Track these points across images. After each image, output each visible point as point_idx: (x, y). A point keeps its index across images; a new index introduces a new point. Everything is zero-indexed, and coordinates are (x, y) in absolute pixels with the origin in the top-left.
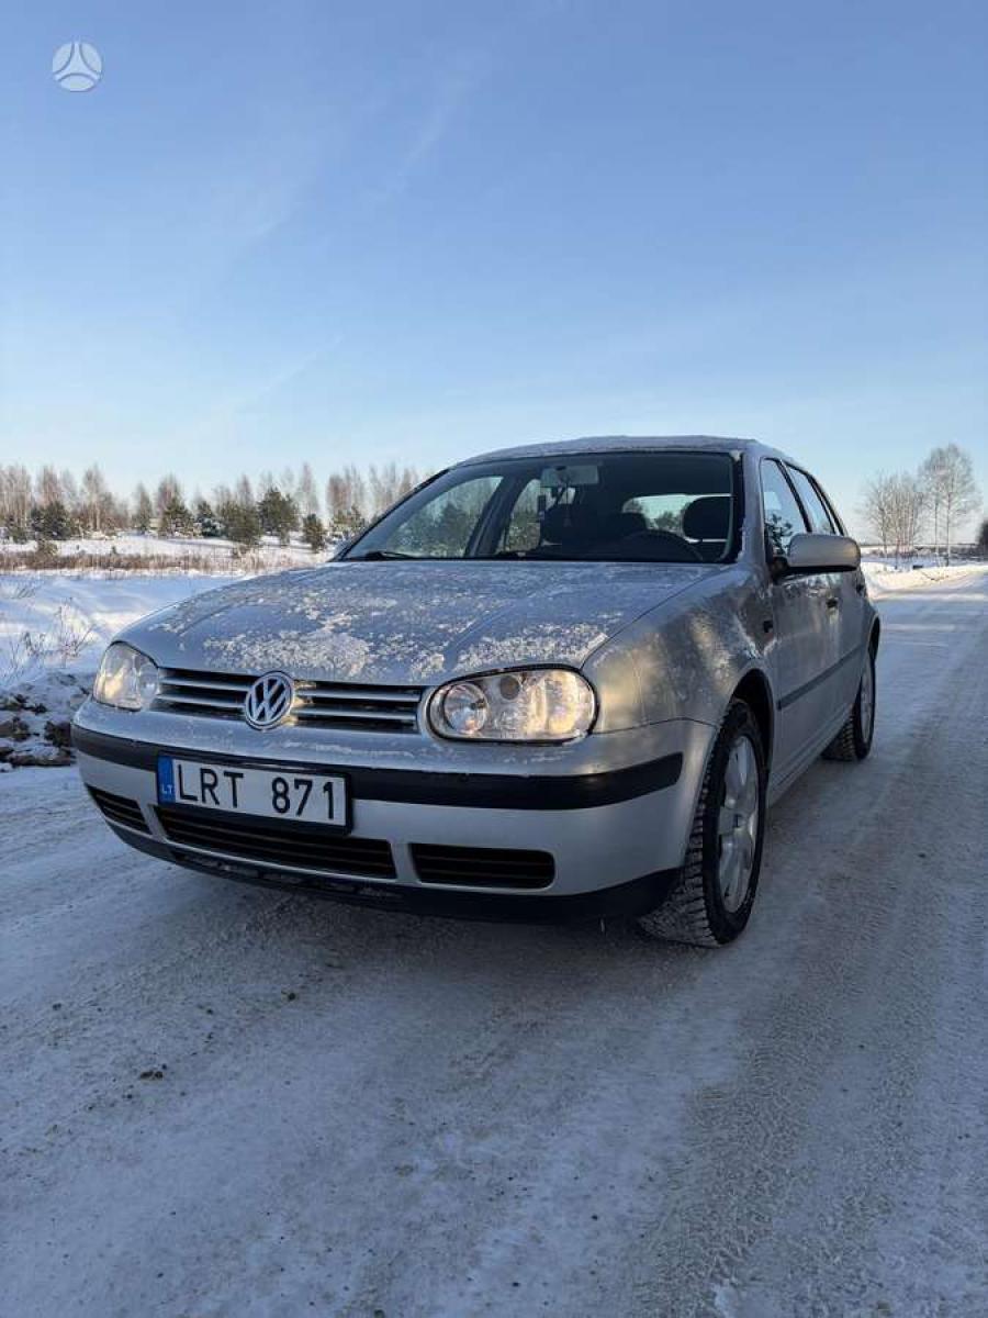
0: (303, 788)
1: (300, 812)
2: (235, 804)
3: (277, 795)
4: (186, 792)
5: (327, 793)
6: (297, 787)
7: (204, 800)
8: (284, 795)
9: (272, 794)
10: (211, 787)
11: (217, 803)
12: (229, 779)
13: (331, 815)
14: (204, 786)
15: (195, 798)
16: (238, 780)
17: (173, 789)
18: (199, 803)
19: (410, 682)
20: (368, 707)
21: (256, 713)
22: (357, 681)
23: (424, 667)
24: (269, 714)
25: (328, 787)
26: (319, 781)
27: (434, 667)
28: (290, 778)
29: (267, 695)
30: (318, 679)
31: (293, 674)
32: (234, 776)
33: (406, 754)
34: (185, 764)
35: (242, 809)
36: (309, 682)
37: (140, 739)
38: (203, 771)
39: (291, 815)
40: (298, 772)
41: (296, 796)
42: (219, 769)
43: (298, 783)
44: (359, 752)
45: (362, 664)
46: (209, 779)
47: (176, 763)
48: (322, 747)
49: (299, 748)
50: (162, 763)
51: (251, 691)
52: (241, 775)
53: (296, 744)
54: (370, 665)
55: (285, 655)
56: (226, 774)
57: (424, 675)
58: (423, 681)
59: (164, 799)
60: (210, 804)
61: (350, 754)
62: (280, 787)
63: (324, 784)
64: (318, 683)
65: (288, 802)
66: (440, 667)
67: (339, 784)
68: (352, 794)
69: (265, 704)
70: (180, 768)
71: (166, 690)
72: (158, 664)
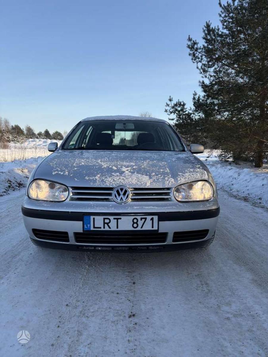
0: (143, 220)
1: (142, 228)
2: (117, 228)
3: (134, 223)
4: (96, 226)
5: (151, 221)
6: (141, 220)
7: (104, 228)
8: (137, 223)
9: (132, 223)
10: (108, 224)
11: (110, 228)
12: (116, 220)
13: (153, 227)
14: (104, 223)
15: (100, 228)
16: (119, 220)
17: (90, 226)
18: (102, 229)
19: (166, 187)
20: (154, 195)
21: (119, 199)
22: (150, 187)
23: (169, 182)
24: (124, 199)
25: (152, 219)
26: (149, 218)
27: (172, 182)
28: (139, 218)
29: (122, 193)
30: (135, 187)
31: (128, 186)
32: (117, 219)
33: (174, 207)
34: (96, 217)
35: (120, 228)
36: (132, 188)
37: (72, 211)
38: (104, 219)
39: (139, 228)
40: (142, 215)
41: (140, 223)
42: (111, 218)
43: (141, 219)
44: (160, 208)
45: (150, 182)
46: (107, 221)
47: (92, 217)
48: (147, 207)
49: (140, 208)
50: (85, 218)
51: (114, 192)
52: (120, 219)
53: (138, 207)
54: (152, 183)
55: (122, 181)
56: (114, 219)
57: (170, 185)
58: (170, 186)
59: (85, 230)
60: (107, 228)
61: (157, 209)
62: (135, 221)
63: (151, 218)
64: (134, 188)
65: (138, 225)
66: (173, 181)
67: (156, 218)
68: (160, 220)
69: (122, 196)
70: (94, 219)
71: (75, 194)
72: (68, 186)
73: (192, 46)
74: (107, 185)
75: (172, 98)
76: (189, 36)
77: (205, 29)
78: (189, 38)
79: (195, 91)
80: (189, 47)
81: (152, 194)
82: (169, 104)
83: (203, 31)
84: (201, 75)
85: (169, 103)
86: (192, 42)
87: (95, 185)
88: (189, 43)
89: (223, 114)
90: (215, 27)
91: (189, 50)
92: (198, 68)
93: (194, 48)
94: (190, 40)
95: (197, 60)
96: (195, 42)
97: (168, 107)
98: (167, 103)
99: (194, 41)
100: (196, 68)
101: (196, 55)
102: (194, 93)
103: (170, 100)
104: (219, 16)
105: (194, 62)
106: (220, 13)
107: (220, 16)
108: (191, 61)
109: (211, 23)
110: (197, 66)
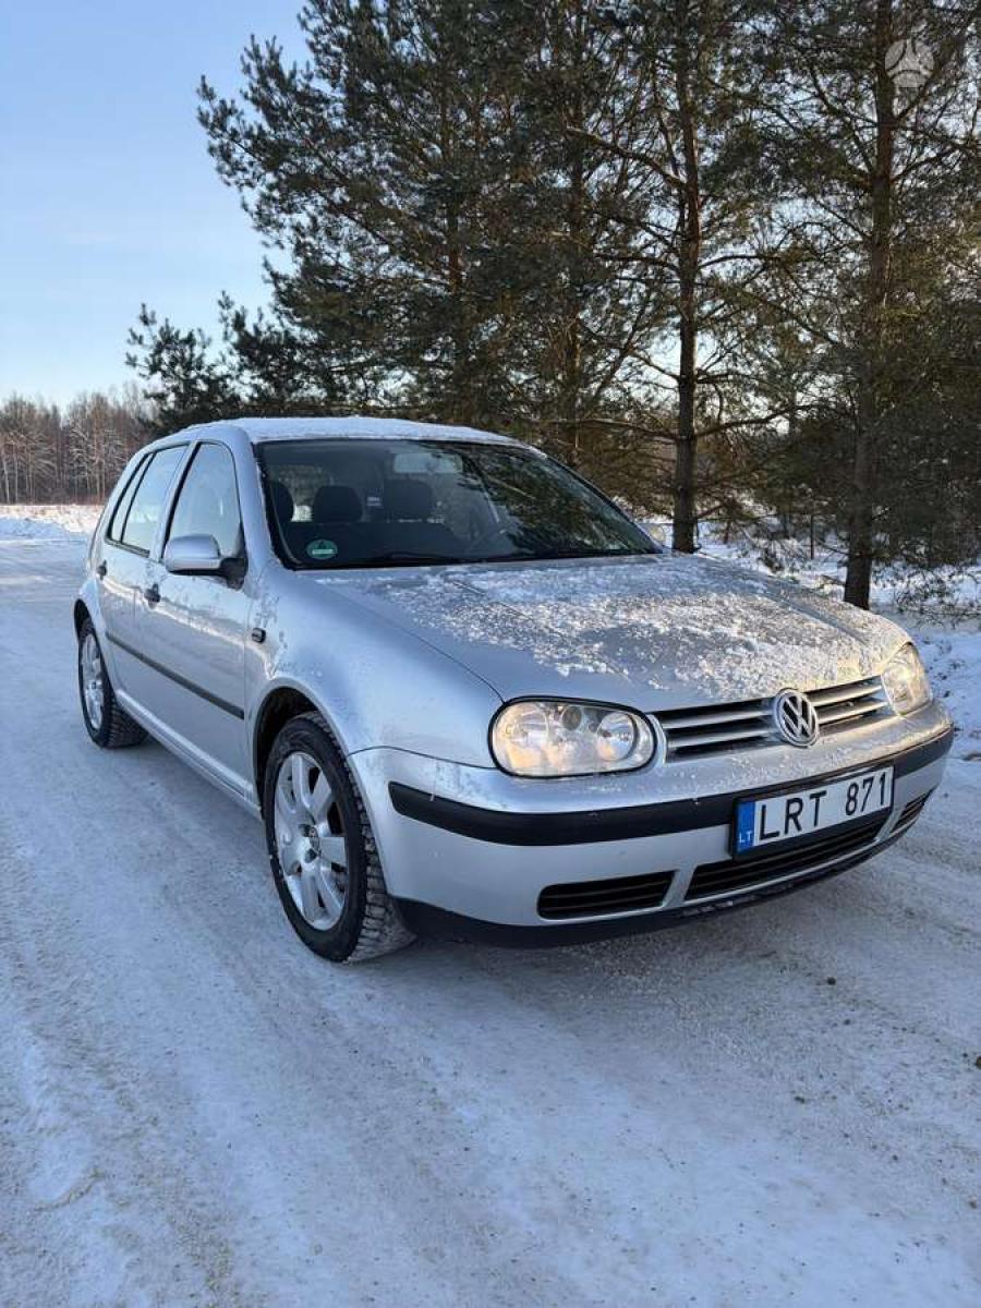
1: (861, 810)
2: (816, 823)
3: (849, 799)
4: (766, 831)
6: (864, 786)
7: (787, 832)
8: (854, 798)
9: (847, 800)
10: (795, 816)
11: (799, 828)
12: (815, 801)
13: (883, 801)
14: (788, 817)
15: (777, 834)
16: (821, 799)
18: (782, 837)
21: (798, 732)
24: (809, 730)
28: (860, 780)
29: (798, 713)
32: (817, 796)
34: (770, 803)
35: (822, 824)
38: (788, 803)
39: (857, 813)
41: (861, 796)
42: (805, 795)
43: (864, 783)
46: (794, 808)
47: (759, 805)
50: (741, 811)
52: (824, 793)
55: (779, 673)
56: (812, 797)
59: (736, 850)
60: (793, 832)
62: (852, 792)
65: (856, 803)
67: (890, 772)
69: (801, 722)
70: (764, 807)
71: (673, 734)
72: (643, 711)
73: (216, 119)
74: (751, 694)
75: (153, 314)
76: (203, 78)
77: (247, 60)
78: (204, 86)
79: (223, 293)
80: (203, 120)
81: (845, 705)
82: (141, 337)
83: (242, 67)
84: (260, 236)
85: (140, 329)
86: (216, 104)
87: (721, 698)
88: (206, 106)
89: (294, 381)
90: (295, 64)
91: (203, 131)
92: (245, 206)
93: (224, 130)
94: (208, 94)
95: (240, 174)
96: (229, 105)
97: (138, 346)
98: (131, 330)
99: (223, 102)
100: (239, 204)
101: (236, 156)
102: (221, 298)
103: (145, 320)
104: (298, 25)
105: (229, 184)
106: (303, 15)
107: (304, 24)
108: (216, 175)
109: (281, 48)
110: (243, 198)
